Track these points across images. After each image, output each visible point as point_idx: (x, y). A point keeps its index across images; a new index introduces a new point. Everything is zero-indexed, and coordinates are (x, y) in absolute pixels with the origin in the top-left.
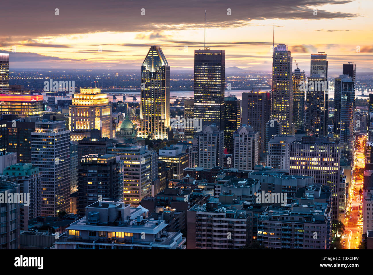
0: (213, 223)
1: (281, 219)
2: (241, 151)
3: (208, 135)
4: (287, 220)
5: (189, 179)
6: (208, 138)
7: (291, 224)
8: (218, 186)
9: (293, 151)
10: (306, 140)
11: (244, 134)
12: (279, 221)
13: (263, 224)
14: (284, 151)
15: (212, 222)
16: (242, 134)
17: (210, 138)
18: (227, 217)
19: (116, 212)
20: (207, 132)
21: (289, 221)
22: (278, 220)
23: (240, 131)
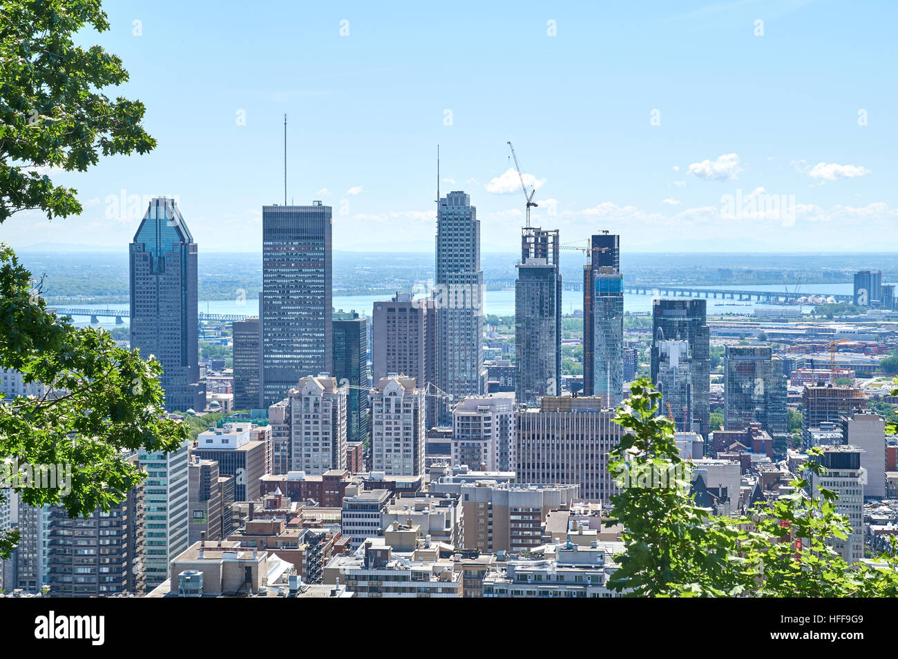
0: (384, 593)
1: (535, 579)
2: (387, 434)
3: (312, 399)
4: (549, 581)
5: (280, 499)
6: (312, 405)
7: (559, 590)
8: (349, 513)
9: (524, 430)
10: (550, 405)
11: (395, 394)
12: (531, 584)
13: (495, 591)
14: (489, 431)
15: (381, 592)
16: (390, 394)
17: (316, 405)
18: (414, 580)
19: (240, 569)
20: (310, 393)
21: (554, 584)
22: (529, 581)
23: (386, 388)
